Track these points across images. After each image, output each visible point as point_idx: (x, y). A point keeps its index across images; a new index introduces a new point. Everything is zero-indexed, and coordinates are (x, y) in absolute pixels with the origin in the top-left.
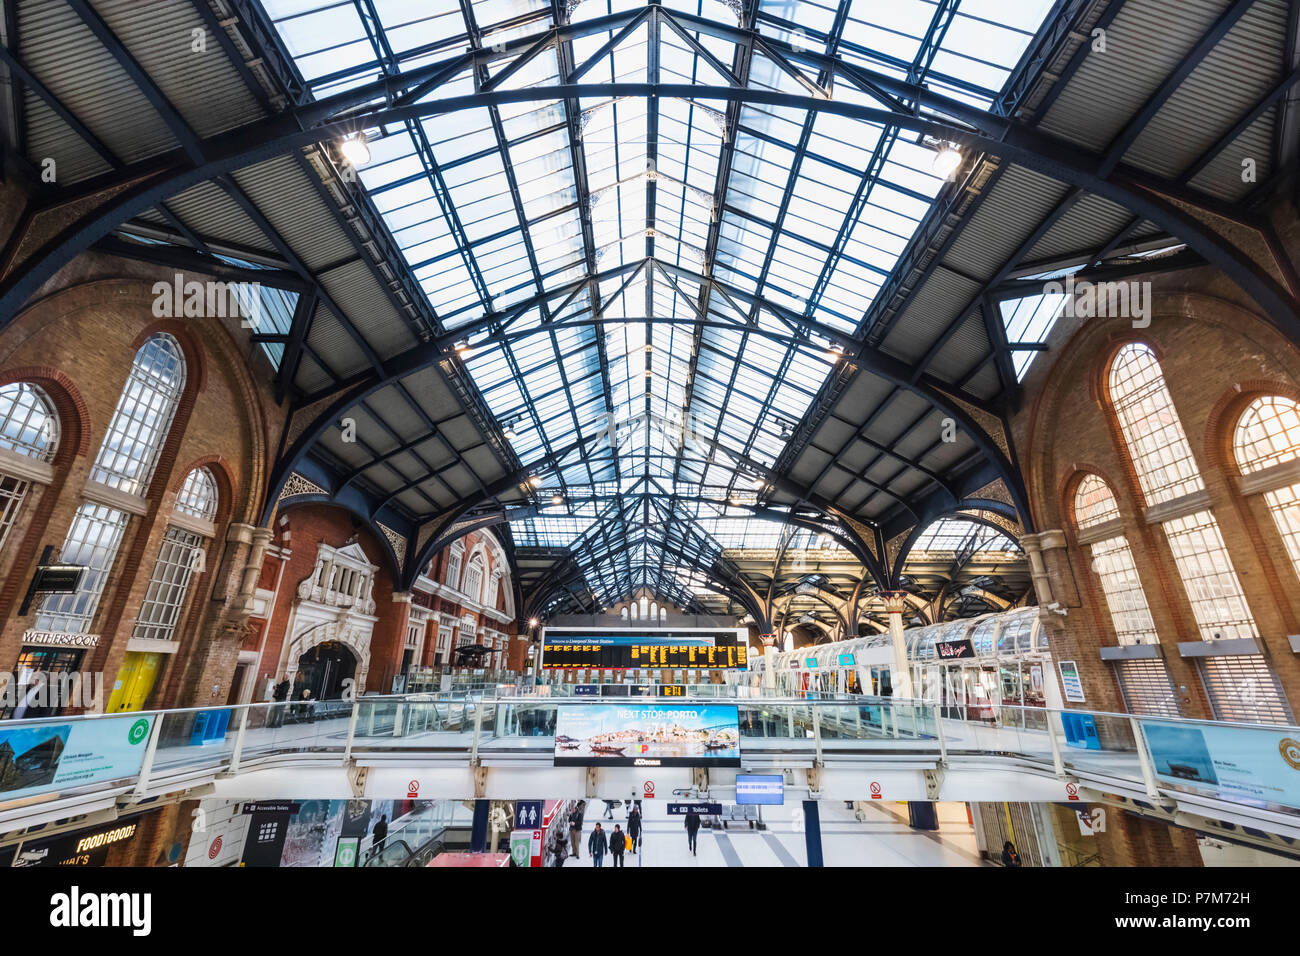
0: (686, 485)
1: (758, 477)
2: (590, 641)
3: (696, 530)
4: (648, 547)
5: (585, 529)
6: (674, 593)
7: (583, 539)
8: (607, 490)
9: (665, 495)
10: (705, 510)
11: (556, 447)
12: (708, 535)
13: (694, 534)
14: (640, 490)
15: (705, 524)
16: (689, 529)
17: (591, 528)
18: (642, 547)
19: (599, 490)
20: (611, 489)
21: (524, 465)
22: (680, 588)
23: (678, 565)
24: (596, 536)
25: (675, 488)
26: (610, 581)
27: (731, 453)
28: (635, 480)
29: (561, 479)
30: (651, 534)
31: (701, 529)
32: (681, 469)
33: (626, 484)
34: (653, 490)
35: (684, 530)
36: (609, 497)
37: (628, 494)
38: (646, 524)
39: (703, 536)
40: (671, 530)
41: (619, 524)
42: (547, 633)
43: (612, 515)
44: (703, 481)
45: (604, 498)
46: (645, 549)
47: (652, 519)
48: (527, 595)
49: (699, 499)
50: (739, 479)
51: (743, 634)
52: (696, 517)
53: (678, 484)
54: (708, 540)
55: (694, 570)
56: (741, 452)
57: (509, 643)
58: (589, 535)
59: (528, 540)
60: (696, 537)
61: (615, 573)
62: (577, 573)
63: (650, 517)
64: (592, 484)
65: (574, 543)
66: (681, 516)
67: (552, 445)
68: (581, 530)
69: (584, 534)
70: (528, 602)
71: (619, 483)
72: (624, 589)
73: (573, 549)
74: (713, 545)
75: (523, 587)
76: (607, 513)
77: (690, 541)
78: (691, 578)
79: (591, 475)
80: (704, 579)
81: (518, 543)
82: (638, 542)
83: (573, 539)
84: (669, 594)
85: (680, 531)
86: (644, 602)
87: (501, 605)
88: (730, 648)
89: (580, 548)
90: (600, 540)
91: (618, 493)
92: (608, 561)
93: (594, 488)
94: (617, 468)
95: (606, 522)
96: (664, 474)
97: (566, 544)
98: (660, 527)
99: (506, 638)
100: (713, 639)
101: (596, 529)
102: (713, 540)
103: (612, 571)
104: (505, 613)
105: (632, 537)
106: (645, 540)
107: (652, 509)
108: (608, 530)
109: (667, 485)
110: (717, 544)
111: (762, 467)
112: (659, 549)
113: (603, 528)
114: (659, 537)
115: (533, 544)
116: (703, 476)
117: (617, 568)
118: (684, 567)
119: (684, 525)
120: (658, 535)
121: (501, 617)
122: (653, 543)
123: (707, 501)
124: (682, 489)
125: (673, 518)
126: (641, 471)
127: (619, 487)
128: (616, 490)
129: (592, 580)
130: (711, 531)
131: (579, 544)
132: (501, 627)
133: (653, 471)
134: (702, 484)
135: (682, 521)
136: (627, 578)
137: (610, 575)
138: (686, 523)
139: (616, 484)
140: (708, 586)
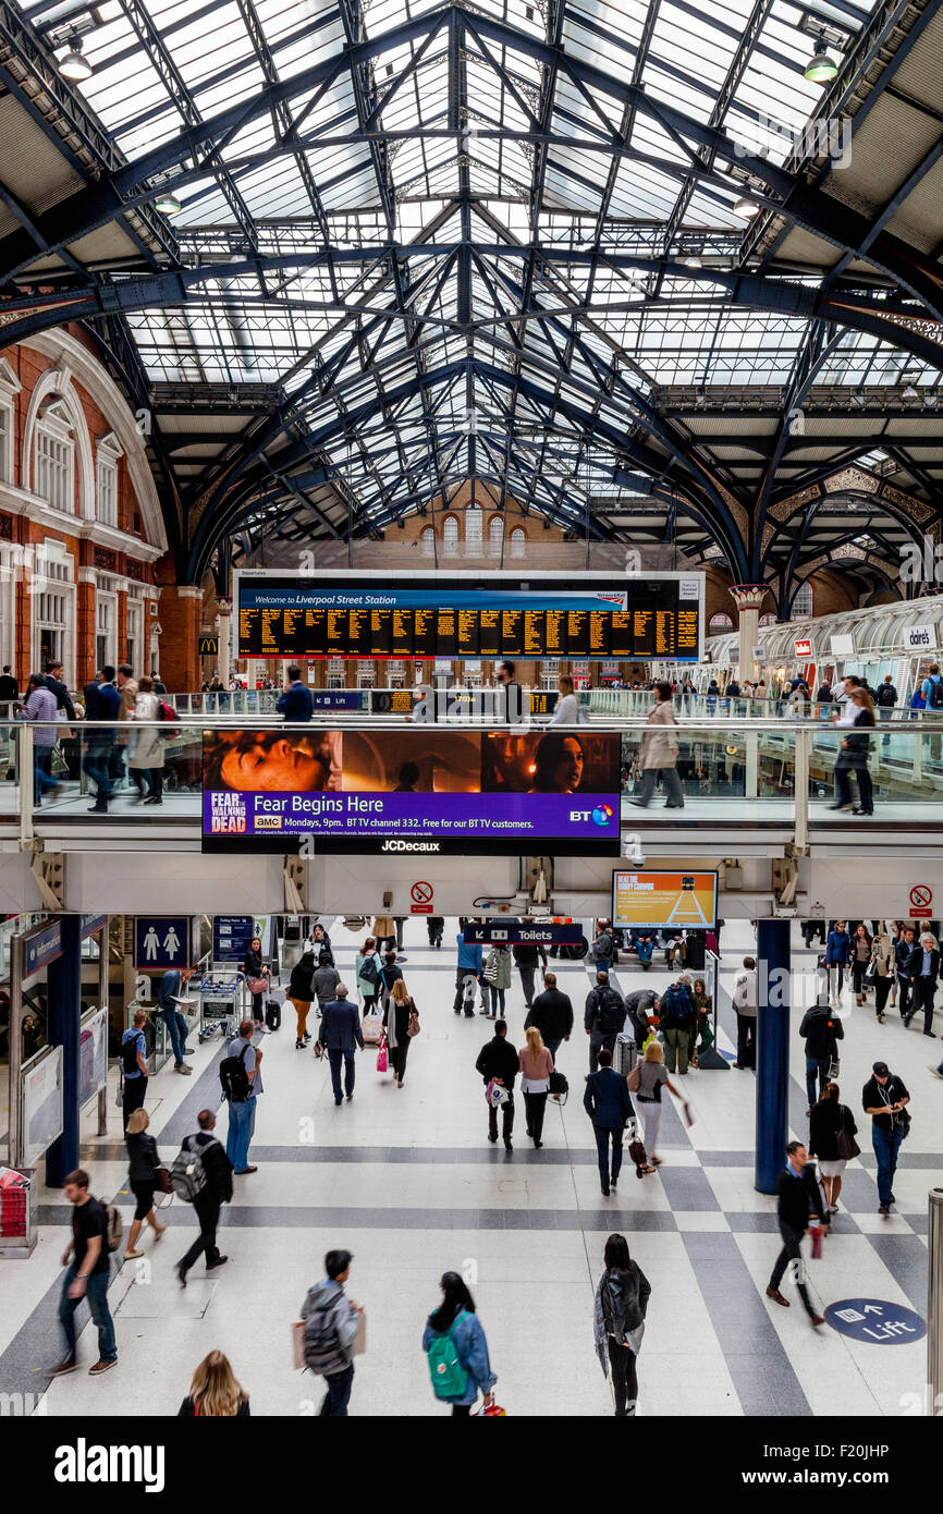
0: (566, 220)
1: (745, 192)
2: (342, 600)
3: (589, 339)
4: (478, 385)
5: (317, 336)
6: (541, 493)
7: (312, 364)
8: (366, 233)
9: (512, 247)
10: (612, 287)
11: (210, 105)
12: (620, 353)
13: (584, 349)
14: (450, 233)
15: (614, 323)
16: (573, 337)
17: (330, 334)
18: (462, 386)
19: (341, 234)
20: (372, 230)
21: (131, 158)
22: (557, 481)
23: (549, 427)
24: (342, 357)
25: (534, 227)
26: (389, 465)
27: (674, 122)
28: (433, 209)
29: (236, 201)
30: (485, 352)
31: (603, 335)
32: (549, 173)
33: (411, 219)
34: (482, 234)
35: (561, 341)
36: (371, 253)
37: (418, 246)
38: (466, 325)
39: (606, 355)
40: (528, 340)
41: (398, 326)
42: (244, 583)
43: (382, 301)
44: (604, 207)
45: (359, 256)
46: (470, 390)
47: (482, 310)
48: (189, 498)
49: (595, 258)
50: (698, 199)
51: (693, 584)
52: (586, 304)
53: (543, 219)
54: (621, 365)
55: (587, 440)
56: (704, 119)
57: (160, 603)
58: (328, 352)
59: (180, 366)
60: (589, 357)
61: (400, 447)
62: (306, 446)
63: (477, 307)
64: (320, 216)
65: (291, 372)
66: (551, 302)
67: (200, 101)
68: (305, 340)
69: (313, 351)
70: (196, 513)
71: (391, 215)
72: (425, 485)
73: (292, 386)
74: (632, 379)
75: (180, 478)
76: (369, 295)
77: (576, 366)
78: (579, 458)
79: (314, 191)
80: (611, 462)
81: (155, 375)
82: (449, 372)
83: (288, 364)
84: (531, 498)
85: (550, 342)
86: (474, 520)
87: (132, 520)
88: (660, 616)
89: (309, 385)
90: (353, 369)
91: (390, 242)
92: (377, 419)
93: (325, 229)
94: (383, 172)
95: (366, 319)
96: (508, 190)
97: (272, 377)
98: (502, 333)
99: (152, 592)
100: (624, 595)
101: (343, 338)
102: (630, 362)
103: (391, 442)
104: (144, 540)
105: (437, 358)
106: (471, 367)
107: (478, 287)
108: (372, 339)
109: (516, 218)
110: (643, 374)
111: (758, 164)
112: (503, 392)
113: (360, 336)
114: (502, 360)
115: (192, 376)
116: (606, 193)
117: (406, 436)
118: (563, 433)
119: (560, 327)
120: (499, 354)
121: (131, 544)
122: (489, 373)
123: (617, 263)
124: (556, 230)
125: (530, 305)
126: (448, 181)
127: (391, 226)
128: (384, 236)
129: (345, 464)
130: (629, 342)
131: (304, 376)
132: (133, 568)
133: (481, 181)
134: (602, 217)
135: (552, 317)
136: (434, 457)
137: (388, 451)
138: (566, 320)
139: (382, 218)
140: (617, 476)
